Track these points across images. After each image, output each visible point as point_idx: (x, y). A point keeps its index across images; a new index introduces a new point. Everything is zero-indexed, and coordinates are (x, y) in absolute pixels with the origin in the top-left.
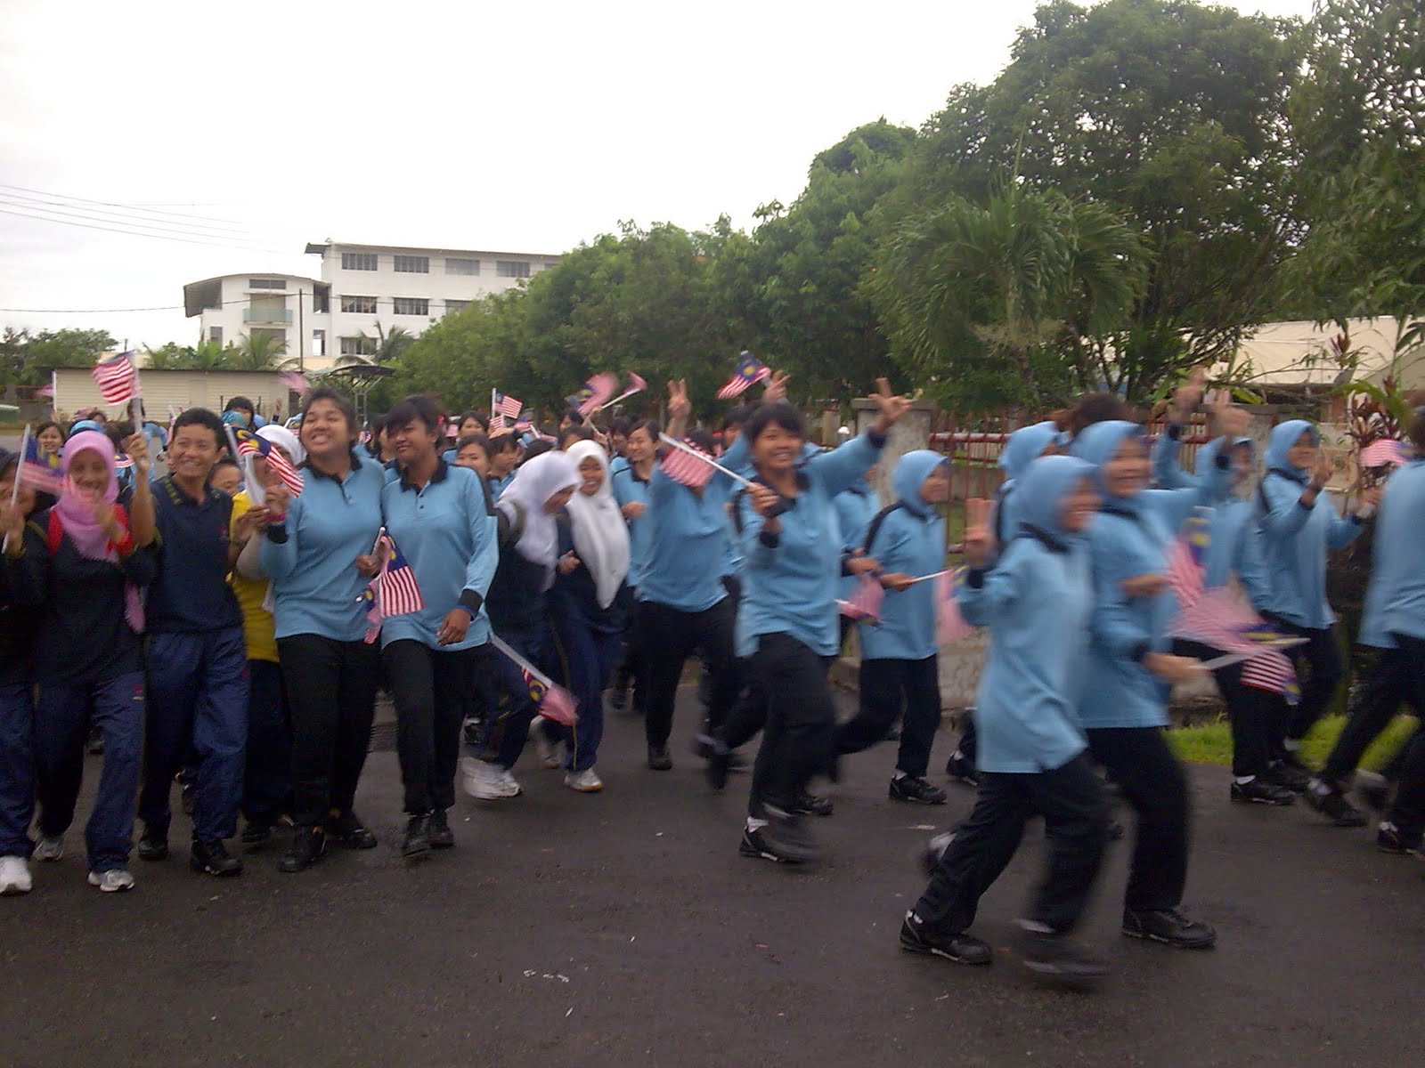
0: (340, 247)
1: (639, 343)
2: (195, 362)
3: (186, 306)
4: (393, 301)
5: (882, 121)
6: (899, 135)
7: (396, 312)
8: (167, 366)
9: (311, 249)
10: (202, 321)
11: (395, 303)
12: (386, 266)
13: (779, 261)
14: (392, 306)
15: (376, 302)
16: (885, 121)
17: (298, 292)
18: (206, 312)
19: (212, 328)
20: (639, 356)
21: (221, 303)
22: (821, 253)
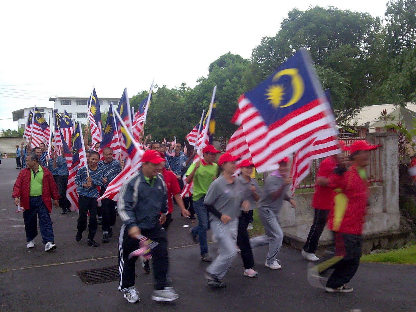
0: (59, 98)
1: (160, 122)
2: (17, 135)
3: (13, 118)
4: (76, 114)
5: (229, 53)
6: (235, 57)
7: (78, 117)
8: (8, 136)
9: (51, 99)
10: (18, 122)
11: (77, 114)
12: (74, 103)
13: (206, 95)
14: (76, 115)
15: (71, 114)
16: (230, 53)
17: (48, 112)
18: (20, 120)
19: (22, 124)
20: (160, 126)
21: (24, 117)
22: (219, 92)
